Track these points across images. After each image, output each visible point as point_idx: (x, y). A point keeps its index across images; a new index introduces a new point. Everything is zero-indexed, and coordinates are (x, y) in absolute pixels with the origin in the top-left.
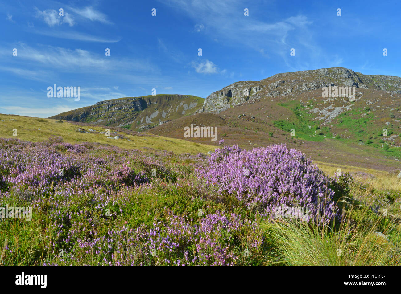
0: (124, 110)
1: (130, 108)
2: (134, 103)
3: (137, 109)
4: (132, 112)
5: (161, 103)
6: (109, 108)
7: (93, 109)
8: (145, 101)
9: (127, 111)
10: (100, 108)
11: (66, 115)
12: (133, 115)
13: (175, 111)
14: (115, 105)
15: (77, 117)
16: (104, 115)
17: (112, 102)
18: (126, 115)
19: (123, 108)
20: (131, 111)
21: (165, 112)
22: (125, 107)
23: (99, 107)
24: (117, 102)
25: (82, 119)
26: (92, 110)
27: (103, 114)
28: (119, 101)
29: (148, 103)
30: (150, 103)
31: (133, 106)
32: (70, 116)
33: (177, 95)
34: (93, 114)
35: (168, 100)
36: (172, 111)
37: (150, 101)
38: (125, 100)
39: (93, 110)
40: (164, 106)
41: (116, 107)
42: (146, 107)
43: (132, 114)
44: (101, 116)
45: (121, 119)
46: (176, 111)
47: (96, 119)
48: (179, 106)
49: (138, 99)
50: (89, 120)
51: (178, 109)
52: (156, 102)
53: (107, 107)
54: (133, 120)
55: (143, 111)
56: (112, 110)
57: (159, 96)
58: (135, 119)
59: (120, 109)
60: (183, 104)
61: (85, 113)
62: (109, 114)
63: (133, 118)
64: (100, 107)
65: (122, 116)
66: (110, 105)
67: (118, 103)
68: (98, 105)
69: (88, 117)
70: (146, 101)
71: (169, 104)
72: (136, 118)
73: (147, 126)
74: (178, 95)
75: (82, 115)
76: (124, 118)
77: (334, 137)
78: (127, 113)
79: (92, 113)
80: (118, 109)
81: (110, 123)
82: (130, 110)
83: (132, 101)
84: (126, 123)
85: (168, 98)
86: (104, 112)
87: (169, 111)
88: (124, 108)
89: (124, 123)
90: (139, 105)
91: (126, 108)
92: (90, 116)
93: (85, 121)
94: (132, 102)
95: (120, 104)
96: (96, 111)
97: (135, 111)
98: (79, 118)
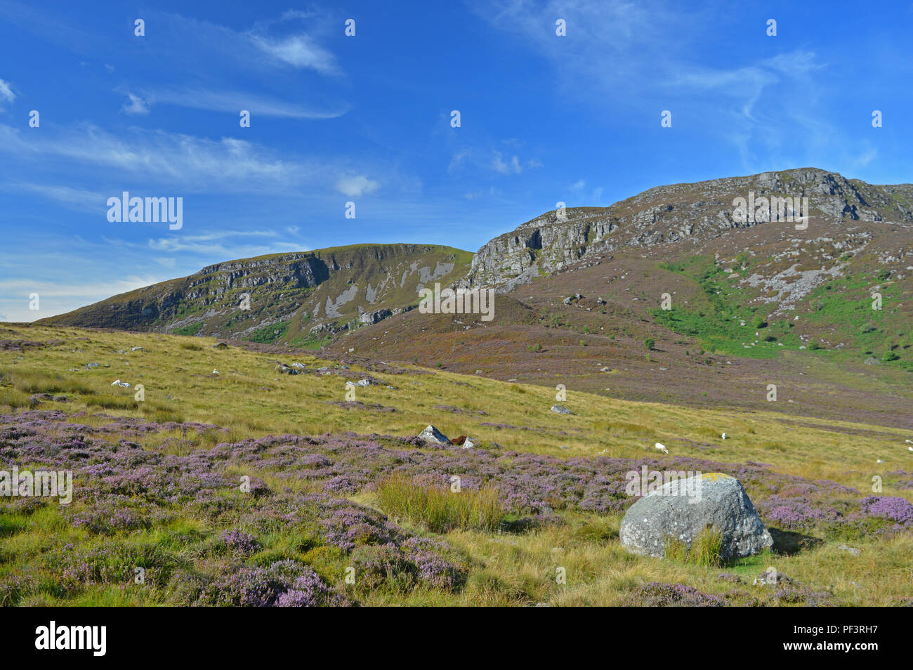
0: (271, 285)
1: (287, 279)
2: (296, 267)
3: (302, 283)
4: (291, 291)
5: (362, 265)
6: (232, 280)
7: (192, 284)
8: (323, 261)
9: (280, 288)
10: (211, 282)
11: (126, 301)
12: (293, 299)
13: (398, 285)
14: (248, 273)
15: (153, 304)
16: (221, 299)
17: (240, 266)
18: (277, 297)
19: (269, 280)
20: (287, 286)
21: (373, 288)
22: (272, 277)
23: (208, 279)
24: (254, 265)
25: (165, 309)
26: (190, 286)
27: (217, 297)
28: (258, 263)
29: (332, 266)
30: (337, 268)
31: (293, 276)
32: (136, 303)
33: (403, 245)
34: (195, 296)
35: (380, 257)
36: (392, 286)
37: (334, 262)
38: (273, 260)
39: (194, 286)
40: (371, 272)
41: (250, 279)
42: (326, 277)
43: (291, 295)
44: (213, 301)
45: (263, 308)
46: (402, 285)
47: (200, 309)
48: (408, 273)
49: (305, 256)
50: (182, 313)
51: (406, 280)
52: (351, 265)
53: (227, 279)
54: (293, 311)
55: (319, 287)
56: (241, 286)
57: (359, 249)
58: (298, 307)
59: (260, 283)
60: (419, 267)
61: (172, 294)
62: (233, 297)
63: (294, 304)
64: (211, 278)
65: (266, 300)
66: (236, 274)
67: (255, 269)
68: (205, 273)
69: (181, 305)
70: (326, 261)
71: (382, 268)
72: (301, 304)
73: (329, 325)
74: (406, 246)
75: (166, 300)
76: (272, 304)
77: (803, 347)
78: (278, 292)
79: (192, 296)
80: (255, 283)
81: (237, 317)
82: (286, 284)
83: (290, 262)
84: (277, 317)
85: (379, 253)
86: (220, 291)
87: (382, 287)
88: (272, 280)
89: (271, 319)
90: (309, 271)
91: (275, 280)
92: (185, 303)
93: (173, 315)
94: (290, 266)
95: (260, 271)
96: (200, 290)
97: (298, 286)
98: (159, 307)
